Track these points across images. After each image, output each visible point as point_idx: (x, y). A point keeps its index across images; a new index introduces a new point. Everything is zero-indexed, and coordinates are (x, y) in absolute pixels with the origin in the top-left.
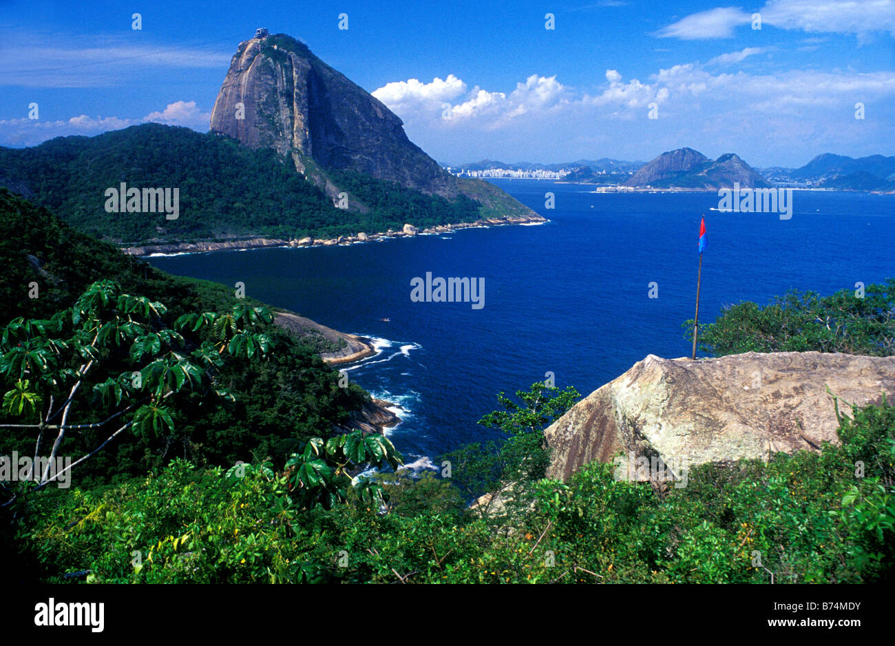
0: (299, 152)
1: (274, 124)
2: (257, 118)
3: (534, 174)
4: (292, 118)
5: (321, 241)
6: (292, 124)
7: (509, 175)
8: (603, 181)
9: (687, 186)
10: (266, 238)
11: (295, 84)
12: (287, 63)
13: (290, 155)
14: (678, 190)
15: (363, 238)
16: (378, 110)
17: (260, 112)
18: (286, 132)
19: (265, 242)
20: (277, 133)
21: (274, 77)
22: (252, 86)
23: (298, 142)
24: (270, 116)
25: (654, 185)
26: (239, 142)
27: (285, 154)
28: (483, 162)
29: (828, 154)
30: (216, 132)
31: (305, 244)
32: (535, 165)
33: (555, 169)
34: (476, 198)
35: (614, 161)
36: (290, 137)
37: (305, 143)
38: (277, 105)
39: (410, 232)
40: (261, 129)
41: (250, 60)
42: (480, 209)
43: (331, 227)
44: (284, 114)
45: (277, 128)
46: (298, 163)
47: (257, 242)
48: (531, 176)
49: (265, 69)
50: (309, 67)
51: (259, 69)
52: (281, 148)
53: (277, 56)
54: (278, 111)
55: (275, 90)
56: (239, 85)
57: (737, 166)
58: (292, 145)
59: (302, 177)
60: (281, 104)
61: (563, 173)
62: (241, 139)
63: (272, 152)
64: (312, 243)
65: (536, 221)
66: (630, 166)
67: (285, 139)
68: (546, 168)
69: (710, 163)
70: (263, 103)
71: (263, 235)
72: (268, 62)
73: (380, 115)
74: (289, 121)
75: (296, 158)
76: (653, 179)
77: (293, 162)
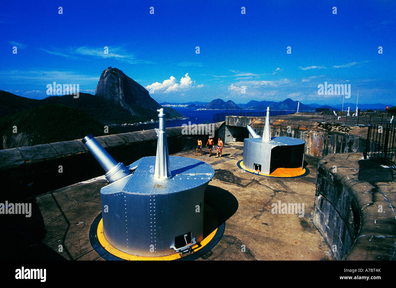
0: (121, 100)
1: (114, 93)
2: (109, 91)
3: (179, 106)
4: (119, 91)
5: (130, 124)
6: (119, 93)
7: (172, 106)
8: (198, 107)
9: (220, 109)
10: (115, 124)
11: (120, 82)
12: (117, 76)
13: (119, 101)
14: (218, 109)
15: (141, 123)
16: (142, 89)
17: (110, 90)
18: (117, 95)
19: (115, 125)
20: (115, 95)
21: (114, 80)
22: (107, 82)
23: (121, 97)
24: (112, 90)
25: (211, 108)
26: (104, 97)
27: (117, 101)
28: (164, 103)
29: (253, 100)
30: (97, 95)
31: (126, 125)
32: (178, 103)
33: (184, 104)
34: (169, 112)
35: (199, 102)
36: (118, 96)
37: (123, 98)
38: (115, 87)
39: (153, 121)
40: (110, 94)
41: (106, 75)
42: (170, 115)
43: (132, 121)
44: (117, 90)
45: (115, 94)
46: (121, 103)
47: (112, 125)
48: (178, 106)
49: (111, 77)
50: (123, 77)
51: (109, 78)
52: (116, 99)
53: (114, 74)
54: (115, 89)
55: (114, 83)
56: (104, 82)
57: (232, 103)
58: (119, 98)
59: (123, 107)
60: (116, 87)
61: (186, 105)
62: (104, 96)
63: (114, 100)
64: (127, 125)
65: (185, 118)
66: (203, 103)
67: (117, 97)
68: (182, 104)
69: (225, 103)
70: (111, 87)
71: (114, 123)
72: (112, 76)
73: (143, 90)
74: (118, 92)
75: (121, 102)
76: (211, 107)
77: (120, 103)
